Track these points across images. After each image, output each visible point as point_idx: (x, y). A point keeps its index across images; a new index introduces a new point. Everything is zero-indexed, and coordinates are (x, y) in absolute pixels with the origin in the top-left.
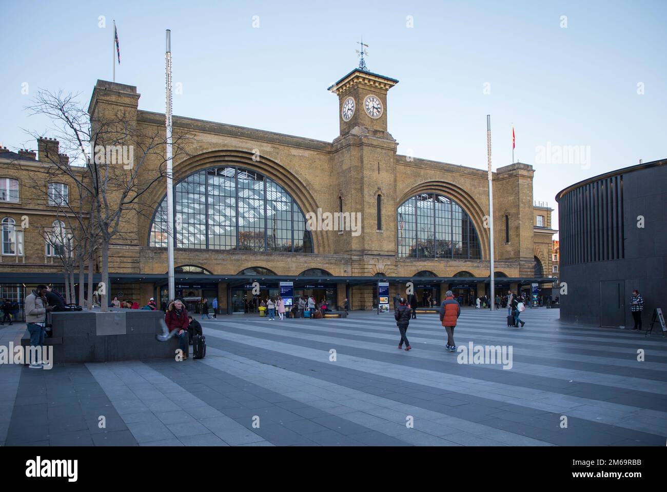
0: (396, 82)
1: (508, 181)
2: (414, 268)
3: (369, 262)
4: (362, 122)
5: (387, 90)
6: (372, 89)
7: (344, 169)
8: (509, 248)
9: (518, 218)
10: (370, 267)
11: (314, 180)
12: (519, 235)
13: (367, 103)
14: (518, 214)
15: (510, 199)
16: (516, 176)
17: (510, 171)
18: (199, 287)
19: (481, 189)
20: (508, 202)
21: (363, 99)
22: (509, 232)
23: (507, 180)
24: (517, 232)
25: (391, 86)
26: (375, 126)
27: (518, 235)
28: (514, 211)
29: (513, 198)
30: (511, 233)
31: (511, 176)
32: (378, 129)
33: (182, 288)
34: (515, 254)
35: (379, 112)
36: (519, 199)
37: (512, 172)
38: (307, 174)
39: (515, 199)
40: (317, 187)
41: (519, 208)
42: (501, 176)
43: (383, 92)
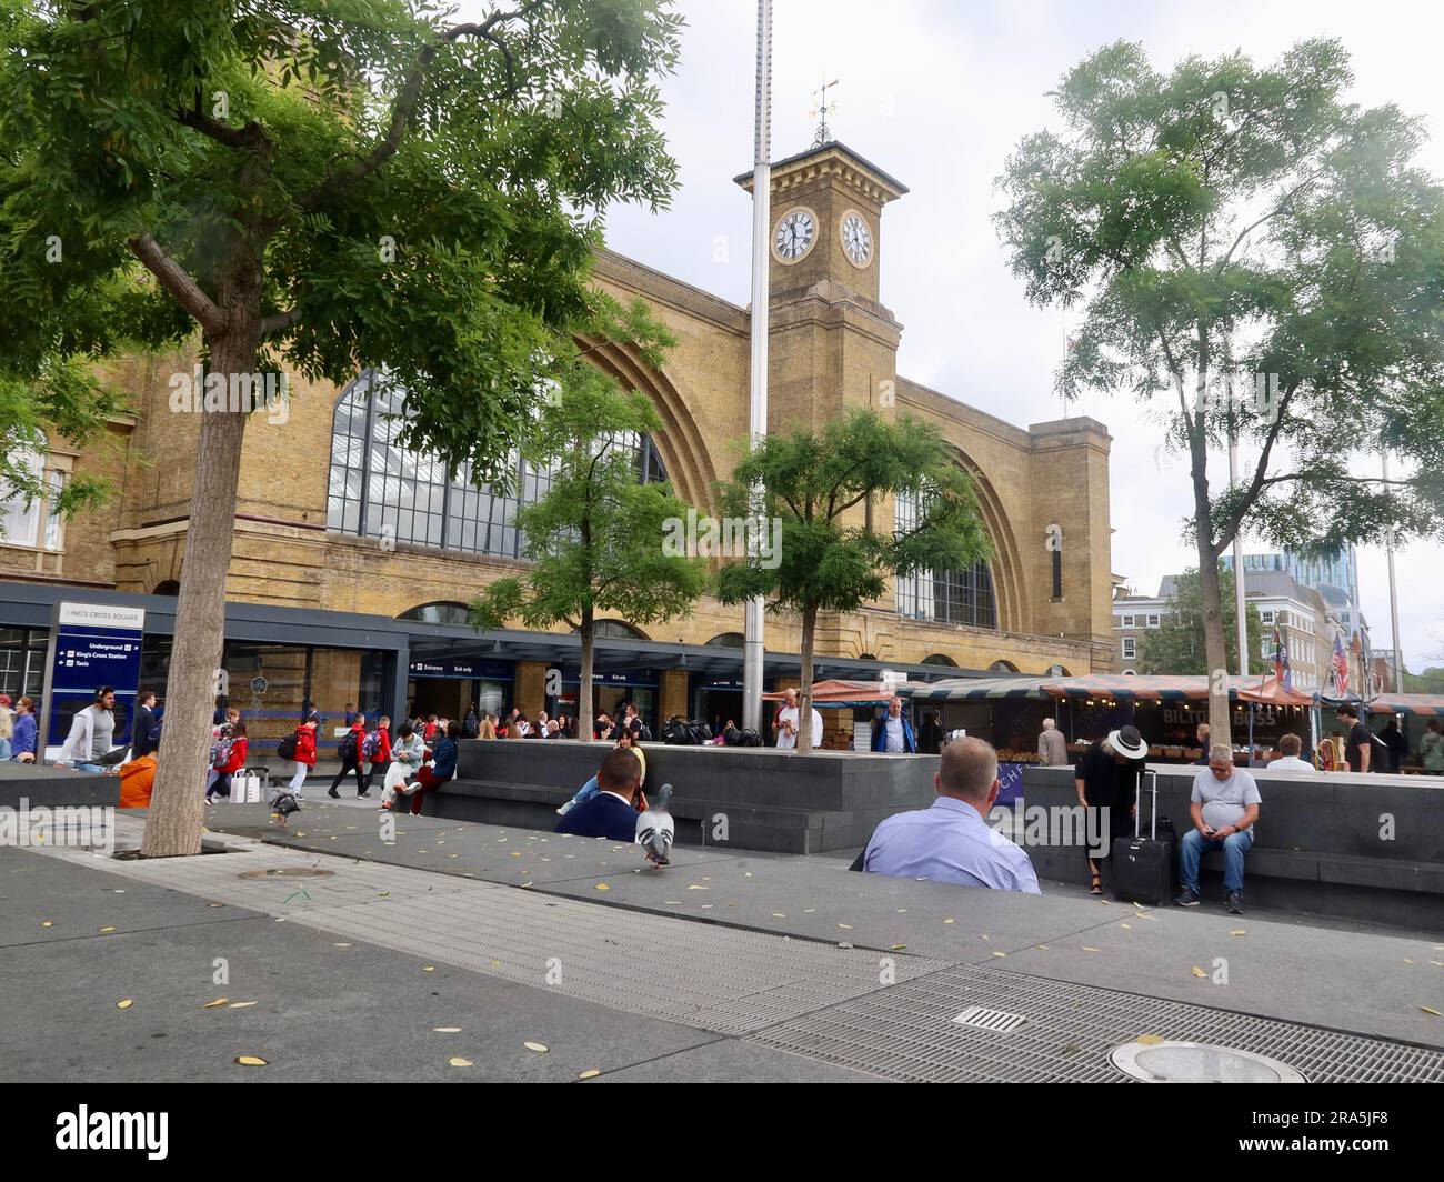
0: (904, 190)
1: (1059, 456)
2: (920, 647)
3: (848, 625)
4: (836, 271)
5: (880, 205)
6: (856, 197)
7: (788, 379)
8: (1061, 610)
9: (1087, 544)
10: (850, 637)
11: (707, 397)
12: (1089, 582)
13: (846, 229)
14: (1086, 532)
15: (1063, 497)
16: (1080, 446)
17: (1066, 433)
18: (469, 670)
19: (1005, 467)
20: (1059, 504)
21: (839, 215)
22: (1063, 572)
23: (1057, 454)
24: (1084, 575)
25: (892, 197)
26: (858, 286)
27: (1087, 583)
28: (1076, 527)
29: (1072, 495)
30: (1066, 575)
31: (1067, 445)
32: (863, 294)
33: (424, 671)
34: (1077, 626)
35: (866, 253)
36: (1088, 497)
37: (1069, 436)
38: (694, 380)
39: (1076, 498)
40: (713, 418)
41: (1088, 521)
42: (1041, 443)
43: (875, 209)
